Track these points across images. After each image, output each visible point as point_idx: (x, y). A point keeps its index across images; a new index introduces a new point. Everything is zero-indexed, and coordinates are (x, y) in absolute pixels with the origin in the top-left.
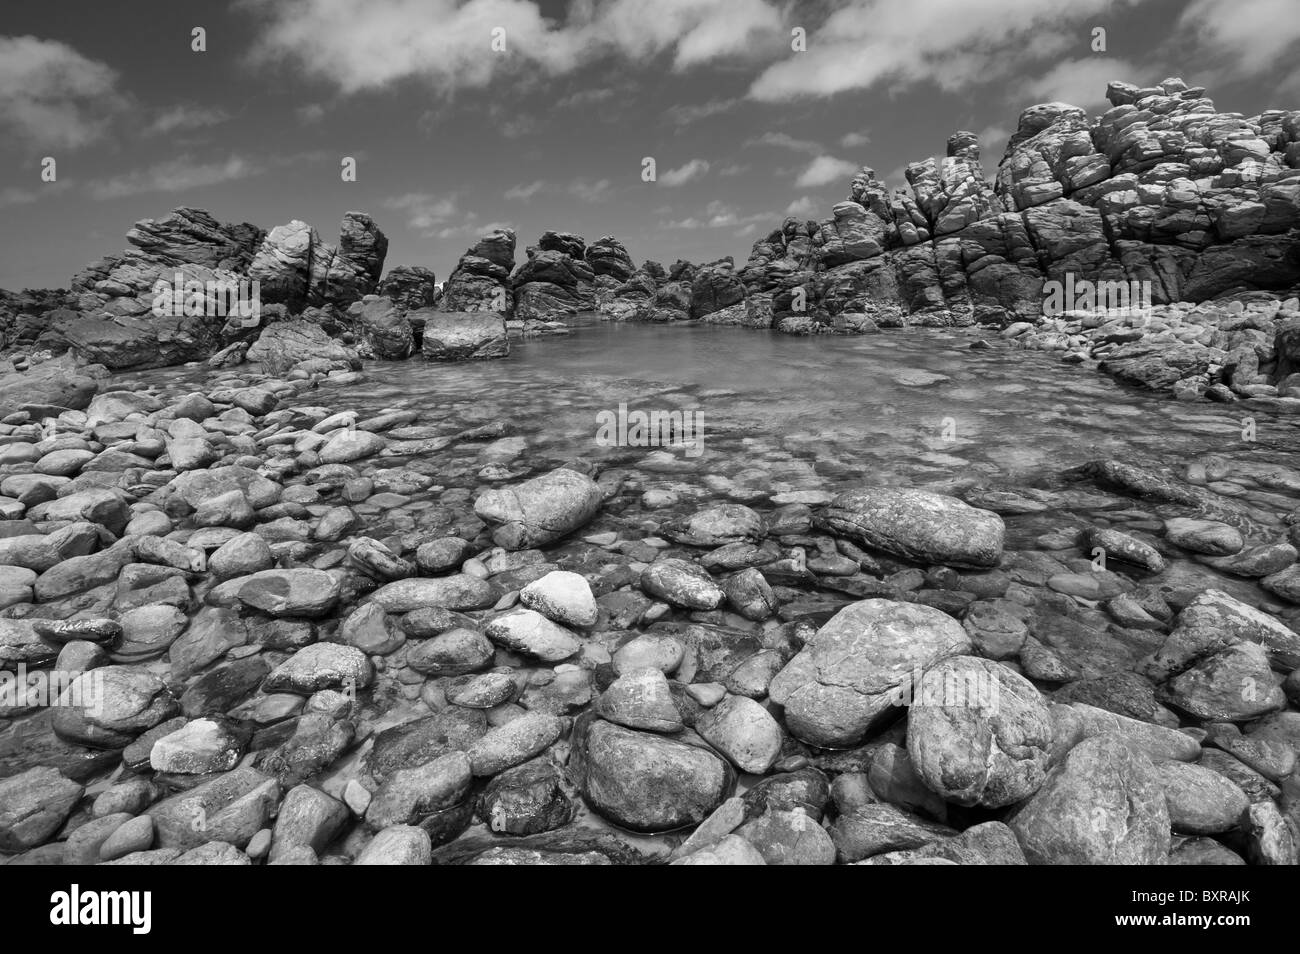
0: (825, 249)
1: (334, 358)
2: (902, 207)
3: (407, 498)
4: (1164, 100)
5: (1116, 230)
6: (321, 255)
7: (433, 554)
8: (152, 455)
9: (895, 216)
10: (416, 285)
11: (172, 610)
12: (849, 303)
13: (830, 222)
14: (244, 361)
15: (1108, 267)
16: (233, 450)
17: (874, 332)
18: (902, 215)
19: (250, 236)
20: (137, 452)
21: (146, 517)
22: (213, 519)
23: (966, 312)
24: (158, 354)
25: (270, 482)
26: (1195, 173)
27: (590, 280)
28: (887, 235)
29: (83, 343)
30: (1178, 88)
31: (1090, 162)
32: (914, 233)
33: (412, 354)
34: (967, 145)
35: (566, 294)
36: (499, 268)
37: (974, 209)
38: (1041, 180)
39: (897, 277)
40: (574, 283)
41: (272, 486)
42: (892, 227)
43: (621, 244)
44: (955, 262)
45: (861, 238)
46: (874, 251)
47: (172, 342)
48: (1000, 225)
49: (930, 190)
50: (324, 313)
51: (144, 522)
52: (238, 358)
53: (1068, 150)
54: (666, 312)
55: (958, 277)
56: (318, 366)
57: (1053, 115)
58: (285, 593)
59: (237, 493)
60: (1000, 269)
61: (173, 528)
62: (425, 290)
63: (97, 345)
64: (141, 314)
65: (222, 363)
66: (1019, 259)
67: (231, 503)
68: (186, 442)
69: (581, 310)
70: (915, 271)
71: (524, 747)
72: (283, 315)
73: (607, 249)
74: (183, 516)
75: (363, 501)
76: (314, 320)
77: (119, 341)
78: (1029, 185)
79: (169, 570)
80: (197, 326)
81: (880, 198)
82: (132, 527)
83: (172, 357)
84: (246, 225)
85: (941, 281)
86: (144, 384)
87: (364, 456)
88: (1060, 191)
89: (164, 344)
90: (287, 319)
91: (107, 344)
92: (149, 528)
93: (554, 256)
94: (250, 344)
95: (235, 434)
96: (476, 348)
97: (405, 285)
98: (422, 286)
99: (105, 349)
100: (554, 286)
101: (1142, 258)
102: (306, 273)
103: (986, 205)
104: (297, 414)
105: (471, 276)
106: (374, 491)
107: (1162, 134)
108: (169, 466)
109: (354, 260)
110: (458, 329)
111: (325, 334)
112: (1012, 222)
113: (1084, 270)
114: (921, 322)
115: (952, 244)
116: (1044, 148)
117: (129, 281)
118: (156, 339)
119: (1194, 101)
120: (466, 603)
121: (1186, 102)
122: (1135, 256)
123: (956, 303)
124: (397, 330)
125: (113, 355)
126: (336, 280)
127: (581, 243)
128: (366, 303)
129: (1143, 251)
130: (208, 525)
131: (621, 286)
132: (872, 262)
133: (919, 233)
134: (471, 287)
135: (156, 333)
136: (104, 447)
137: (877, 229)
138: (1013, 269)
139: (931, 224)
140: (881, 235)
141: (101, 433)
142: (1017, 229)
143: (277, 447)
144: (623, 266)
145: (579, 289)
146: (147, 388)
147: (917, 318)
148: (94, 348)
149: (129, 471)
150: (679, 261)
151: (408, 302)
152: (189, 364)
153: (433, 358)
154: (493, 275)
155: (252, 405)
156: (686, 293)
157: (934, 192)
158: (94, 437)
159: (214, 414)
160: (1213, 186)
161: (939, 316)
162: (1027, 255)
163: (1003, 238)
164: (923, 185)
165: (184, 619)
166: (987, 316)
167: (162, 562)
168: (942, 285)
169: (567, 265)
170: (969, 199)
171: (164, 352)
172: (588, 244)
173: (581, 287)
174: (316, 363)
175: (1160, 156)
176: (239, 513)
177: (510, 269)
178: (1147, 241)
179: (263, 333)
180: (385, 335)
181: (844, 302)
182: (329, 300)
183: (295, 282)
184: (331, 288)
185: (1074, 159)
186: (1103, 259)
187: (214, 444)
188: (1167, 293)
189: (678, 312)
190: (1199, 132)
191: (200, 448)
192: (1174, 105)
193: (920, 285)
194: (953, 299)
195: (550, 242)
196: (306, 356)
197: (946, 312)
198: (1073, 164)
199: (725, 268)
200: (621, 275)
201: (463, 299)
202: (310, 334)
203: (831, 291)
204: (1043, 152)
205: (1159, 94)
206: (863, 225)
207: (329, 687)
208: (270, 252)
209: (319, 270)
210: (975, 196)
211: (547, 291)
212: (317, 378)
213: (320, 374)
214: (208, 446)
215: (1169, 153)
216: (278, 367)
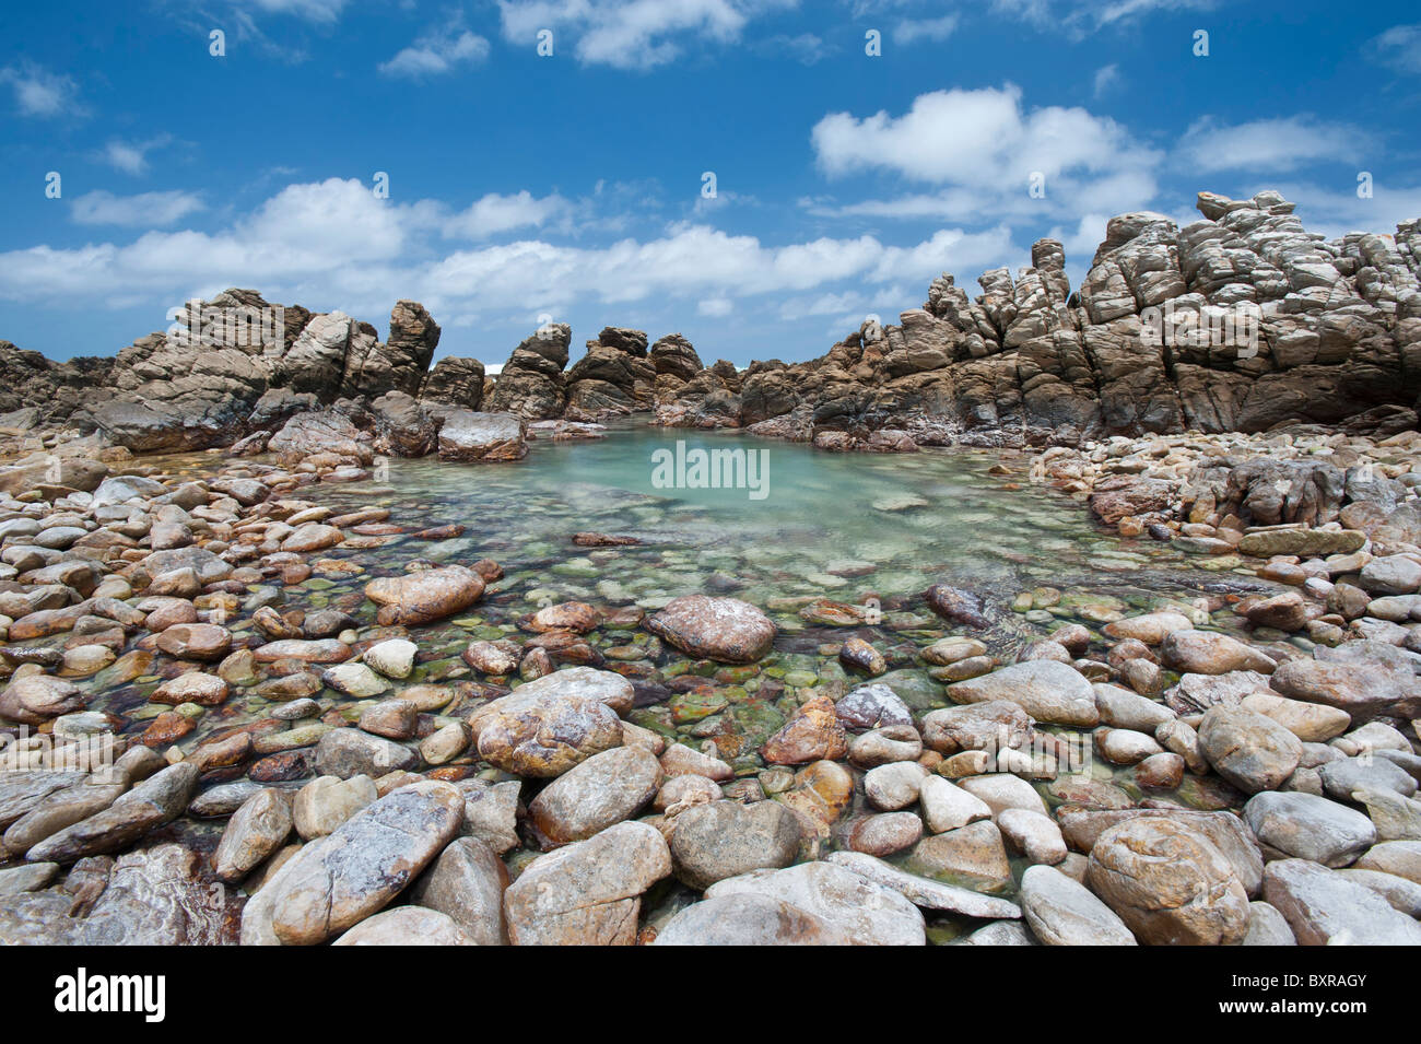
0: (889, 358)
1: (344, 453)
2: (970, 318)
3: (334, 584)
4: (1253, 214)
5: (1175, 353)
6: (358, 346)
7: (316, 623)
8: (137, 536)
9: (962, 327)
10: (463, 377)
11: (105, 649)
12: (890, 419)
13: (898, 330)
14: (265, 450)
15: (1160, 392)
16: (212, 535)
17: (912, 450)
18: (970, 325)
19: (300, 319)
20: (125, 532)
21: (112, 584)
22: (163, 589)
23: (1017, 433)
24: (183, 438)
25: (224, 563)
26: (1260, 297)
27: (651, 379)
28: (957, 346)
29: (110, 425)
30: (1271, 202)
31: (1162, 279)
32: (981, 345)
33: (430, 452)
34: (1050, 253)
35: (622, 394)
36: (550, 363)
37: (1042, 323)
38: (1113, 295)
39: (955, 393)
40: (631, 383)
41: (225, 567)
42: (962, 338)
43: (690, 342)
44: (1010, 379)
45: (926, 348)
46: (940, 362)
47: (198, 428)
48: (1055, 342)
49: (1000, 301)
50: (354, 405)
51: (109, 590)
52: (259, 445)
53: (1144, 265)
54: (713, 419)
55: (1012, 395)
56: (327, 461)
57: (1141, 225)
58: (187, 641)
59: (188, 570)
60: (1052, 389)
61: (132, 595)
62: (471, 383)
63: (123, 427)
64: (172, 398)
65: (242, 451)
66: (1075, 378)
67: (180, 577)
68: (168, 524)
69: (637, 411)
70: (971, 386)
71: (300, 740)
72: (312, 404)
73: (672, 347)
74: (141, 586)
75: (297, 584)
76: (344, 411)
77: (145, 425)
78: (1100, 300)
79: (112, 622)
80: (225, 413)
81: (956, 305)
82: (98, 592)
83: (197, 441)
84: (297, 308)
85: (993, 398)
86: (158, 469)
87: (320, 548)
88: (1132, 307)
89: (189, 429)
90: (317, 409)
91: (133, 427)
92: (111, 594)
93: (612, 353)
94: (273, 433)
95: (217, 522)
96: (489, 450)
97: (451, 377)
98: (469, 378)
99: (131, 432)
100: (608, 384)
101: (1197, 384)
102: (341, 363)
103: (1055, 319)
104: (276, 507)
105: (520, 371)
106: (310, 576)
107: (1234, 252)
108: (148, 547)
109: (401, 348)
110: (474, 430)
111: (352, 427)
112: (1066, 340)
113: (1135, 394)
114: (970, 441)
115: (1012, 360)
116: (1121, 261)
117: (166, 364)
118: (182, 424)
119: (1282, 217)
120: (323, 658)
121: (1274, 218)
122: (1191, 382)
123: (1008, 422)
124: (414, 428)
125: (138, 438)
126: (371, 372)
127: (643, 340)
128: (389, 399)
129: (1199, 376)
130: (159, 594)
131: (684, 386)
132: (933, 375)
133: (987, 346)
134: (518, 382)
135: (183, 418)
136: (100, 526)
137: (946, 339)
138: (1067, 390)
139: (1001, 336)
140: (950, 345)
141: (100, 515)
142: (1071, 348)
143: (249, 535)
144: (689, 365)
145: (637, 388)
146: (160, 473)
147: (967, 437)
148: (120, 431)
149: (113, 548)
150: (753, 362)
151: (453, 395)
152: (211, 450)
153: (446, 458)
154: (544, 370)
155: (245, 496)
156: (737, 399)
157: (1004, 303)
158: (93, 518)
159: (208, 502)
160: (1278, 311)
161: (990, 436)
162: (1082, 375)
163: (1058, 356)
164: (992, 295)
165: (112, 656)
166: (1037, 438)
167: (112, 617)
168: (995, 403)
169: (623, 362)
170: (1038, 312)
171: (188, 437)
172: (652, 341)
173: (640, 386)
174: (326, 457)
175: (1231, 275)
176: (186, 586)
177: (563, 364)
178: (1204, 366)
179: (288, 423)
180: (402, 432)
181: (885, 418)
182: (362, 391)
183: (329, 372)
184: (365, 379)
185: (1148, 274)
186: (1155, 383)
187: (194, 529)
188: (1220, 422)
189: (727, 419)
190: (1275, 251)
191: (177, 532)
192: (1261, 220)
193: (973, 403)
194: (1005, 418)
195: (610, 338)
196: (317, 449)
197: (997, 432)
198: (1146, 280)
199: (777, 375)
200: (687, 375)
201: (509, 394)
202: (337, 426)
203: (872, 406)
204: (1121, 265)
205: (1250, 207)
206: (931, 335)
207: (192, 701)
208: (307, 341)
209: (355, 361)
210: (1045, 309)
211: (600, 389)
212: (323, 473)
213: (328, 468)
214: (186, 531)
215: (1240, 274)
216: (290, 459)
